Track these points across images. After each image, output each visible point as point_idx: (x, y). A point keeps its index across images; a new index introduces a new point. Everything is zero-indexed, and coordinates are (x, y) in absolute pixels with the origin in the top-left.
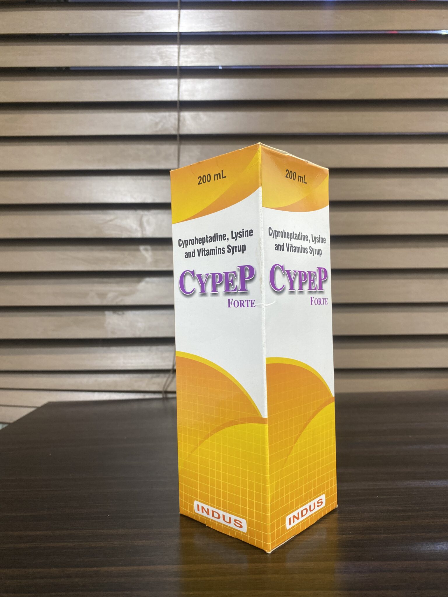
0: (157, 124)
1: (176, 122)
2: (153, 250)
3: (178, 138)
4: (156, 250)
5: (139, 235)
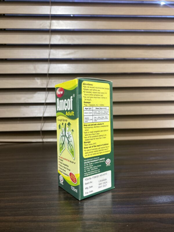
0: (41, 25)
1: (49, 24)
2: (41, 79)
3: (50, 31)
4: (42, 79)
5: (34, 72)
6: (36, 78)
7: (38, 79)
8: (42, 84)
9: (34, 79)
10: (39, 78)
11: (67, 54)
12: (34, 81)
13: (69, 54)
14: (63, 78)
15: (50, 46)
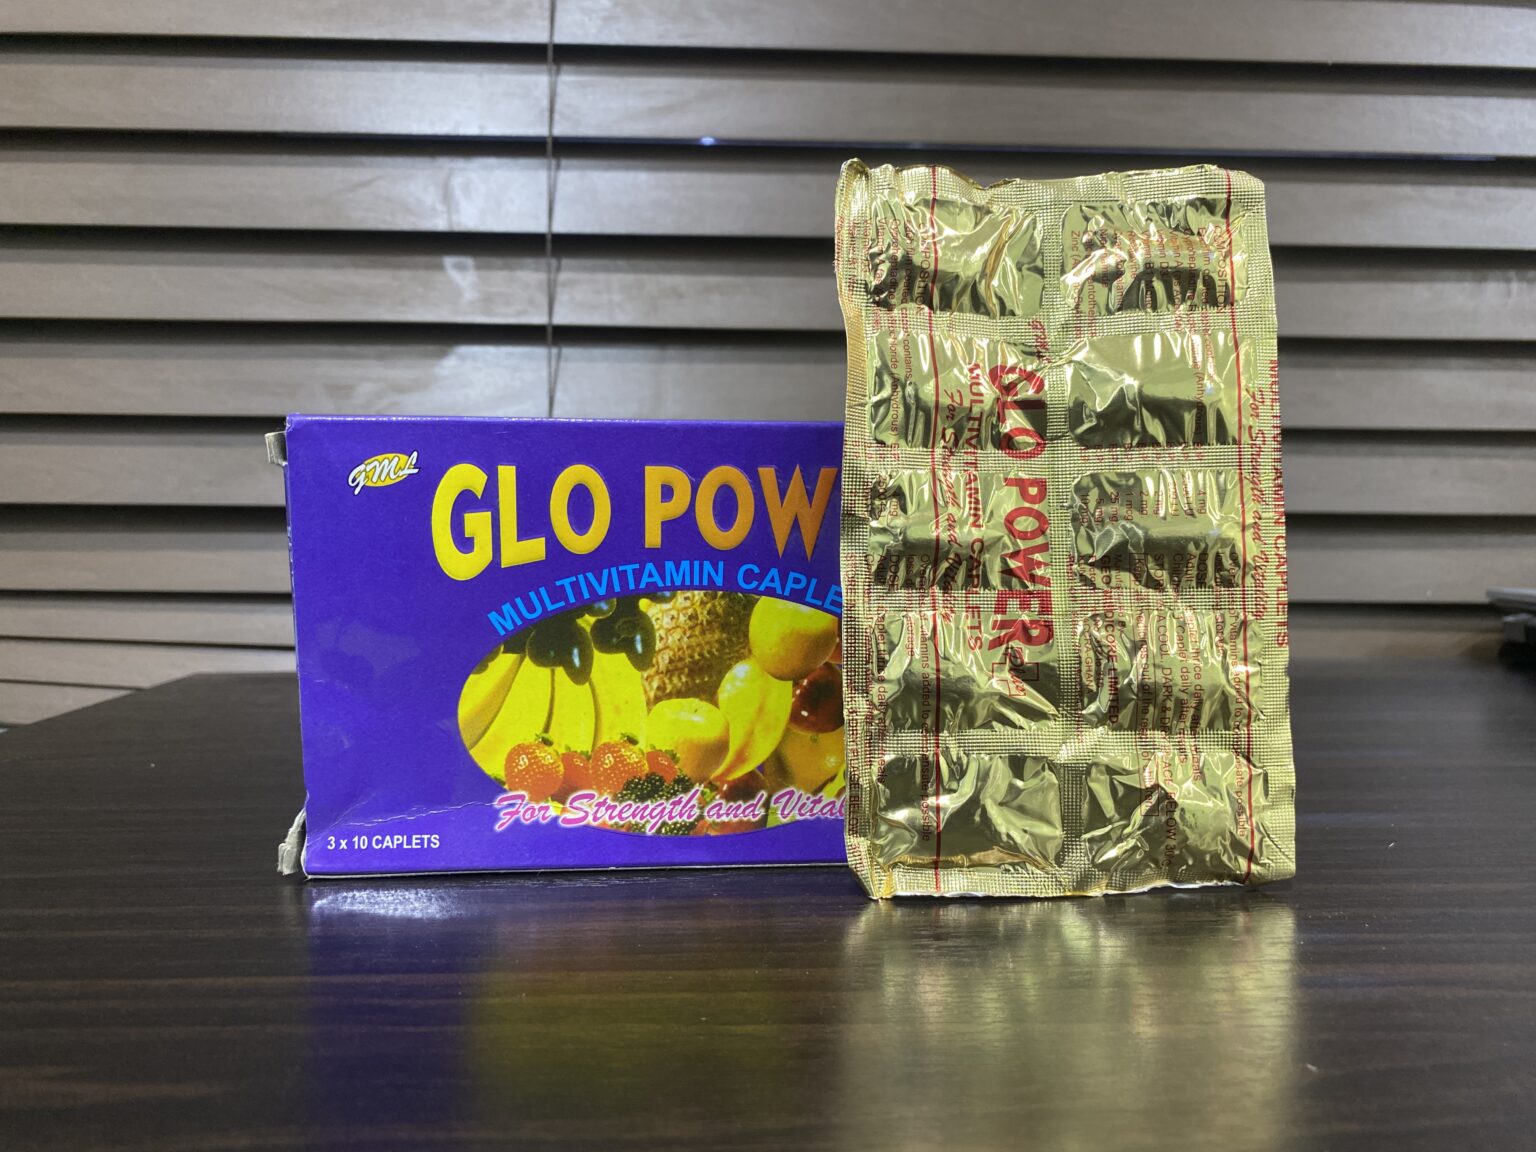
2: (478, 268)
5: (440, 224)
6: (449, 261)
7: (461, 268)
8: (487, 301)
9: (441, 267)
10: (469, 261)
11: (654, 112)
12: (437, 276)
13: (668, 109)
14: (621, 263)
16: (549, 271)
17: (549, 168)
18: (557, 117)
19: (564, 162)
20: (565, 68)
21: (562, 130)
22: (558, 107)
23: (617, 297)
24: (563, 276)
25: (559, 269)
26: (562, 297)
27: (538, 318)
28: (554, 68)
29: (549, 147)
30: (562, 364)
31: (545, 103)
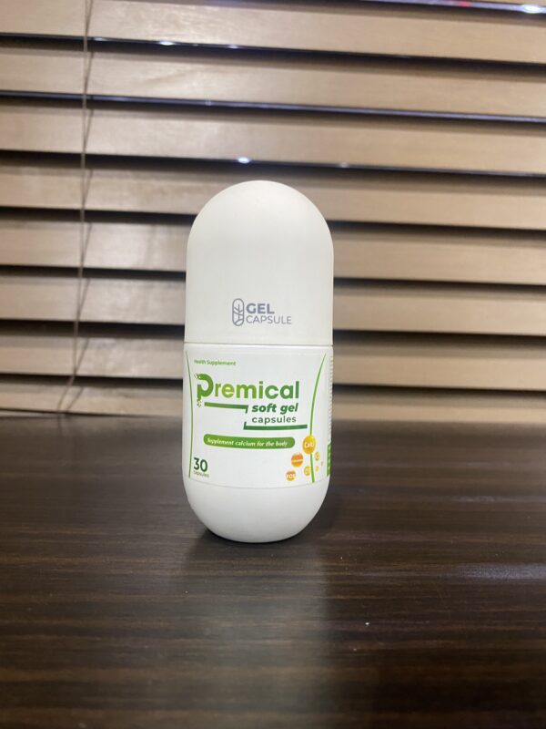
7: (32, 174)
10: (36, 169)
11: (150, 82)
12: (16, 178)
13: (158, 81)
14: (129, 173)
15: (85, 45)
16: (83, 176)
17: (84, 115)
18: (90, 83)
19: (96, 112)
20: (97, 54)
21: (93, 90)
22: (92, 78)
23: (125, 194)
24: (94, 180)
25: (91, 176)
26: (92, 193)
27: (76, 205)
28: (89, 54)
29: (84, 103)
30: (92, 234)
31: (82, 75)
